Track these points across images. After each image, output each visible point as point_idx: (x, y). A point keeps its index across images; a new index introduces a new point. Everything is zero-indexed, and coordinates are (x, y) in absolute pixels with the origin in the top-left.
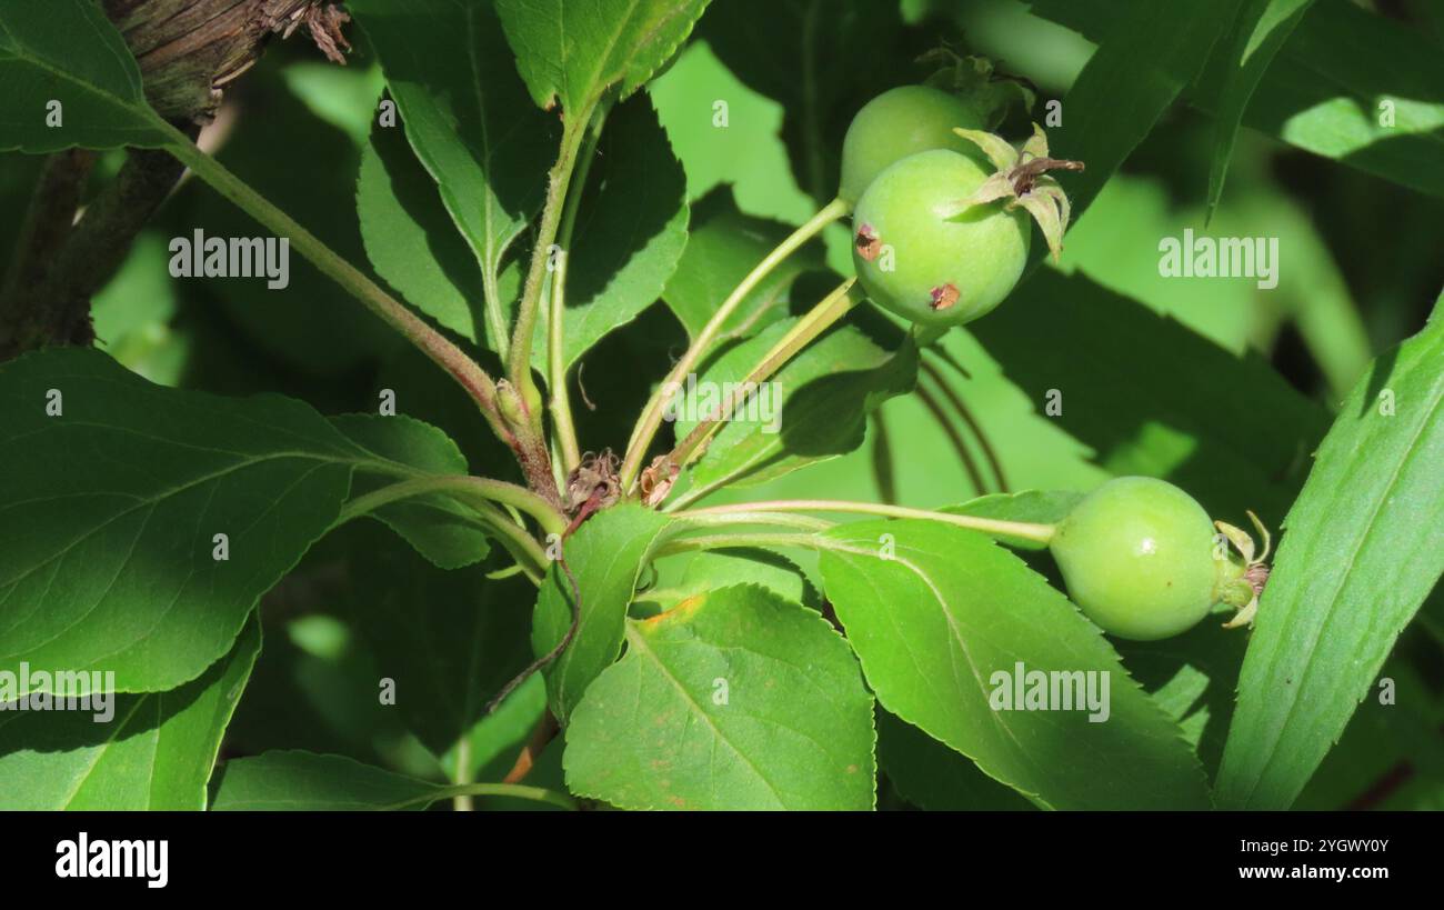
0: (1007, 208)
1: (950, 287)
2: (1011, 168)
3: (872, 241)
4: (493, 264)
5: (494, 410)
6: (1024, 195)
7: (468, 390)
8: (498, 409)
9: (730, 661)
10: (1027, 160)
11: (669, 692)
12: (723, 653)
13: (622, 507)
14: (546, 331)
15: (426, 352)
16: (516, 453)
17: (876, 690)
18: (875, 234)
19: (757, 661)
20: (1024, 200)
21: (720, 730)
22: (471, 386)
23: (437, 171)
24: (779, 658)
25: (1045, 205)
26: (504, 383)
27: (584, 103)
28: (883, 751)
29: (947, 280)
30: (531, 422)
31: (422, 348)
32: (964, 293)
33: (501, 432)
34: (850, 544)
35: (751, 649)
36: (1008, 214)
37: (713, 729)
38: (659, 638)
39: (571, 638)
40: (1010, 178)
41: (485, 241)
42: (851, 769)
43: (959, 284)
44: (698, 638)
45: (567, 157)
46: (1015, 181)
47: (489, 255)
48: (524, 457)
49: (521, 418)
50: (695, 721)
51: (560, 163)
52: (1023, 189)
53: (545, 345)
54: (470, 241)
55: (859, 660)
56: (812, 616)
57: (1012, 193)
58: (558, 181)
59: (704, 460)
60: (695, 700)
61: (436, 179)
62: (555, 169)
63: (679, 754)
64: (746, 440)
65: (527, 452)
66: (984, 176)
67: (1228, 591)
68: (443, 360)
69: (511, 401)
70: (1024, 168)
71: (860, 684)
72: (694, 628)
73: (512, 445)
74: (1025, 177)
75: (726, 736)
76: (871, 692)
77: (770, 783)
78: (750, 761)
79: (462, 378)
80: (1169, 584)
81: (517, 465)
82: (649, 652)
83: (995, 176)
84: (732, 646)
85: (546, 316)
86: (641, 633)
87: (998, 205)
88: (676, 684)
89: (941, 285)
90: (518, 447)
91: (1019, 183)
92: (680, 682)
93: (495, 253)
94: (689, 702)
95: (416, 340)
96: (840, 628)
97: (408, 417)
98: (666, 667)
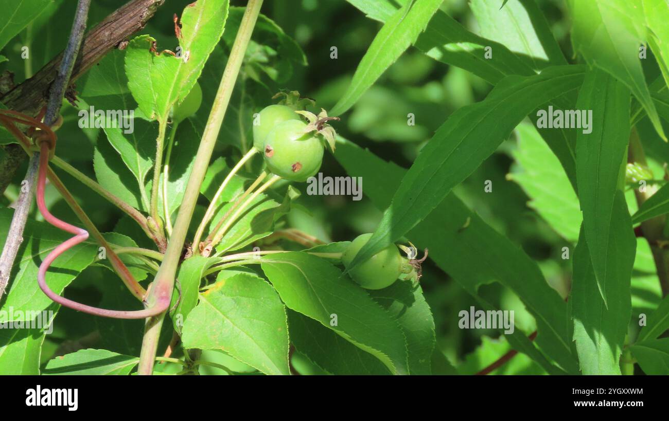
0: (315, 135)
1: (298, 163)
2: (315, 122)
3: (271, 150)
4: (142, 179)
5: (147, 227)
6: (321, 130)
7: (137, 221)
8: (148, 227)
9: (235, 301)
10: (320, 119)
11: (216, 314)
12: (232, 299)
13: (194, 257)
14: (162, 203)
15: (121, 209)
16: (155, 241)
17: (285, 303)
18: (271, 148)
19: (244, 300)
20: (321, 132)
21: (233, 323)
22: (138, 220)
23: (120, 151)
24: (251, 297)
25: (328, 132)
26: (149, 218)
27: (165, 113)
28: (290, 320)
29: (297, 161)
30: (160, 230)
31: (120, 208)
32: (303, 165)
33: (150, 235)
34: (272, 260)
35: (241, 296)
36: (316, 137)
37: (231, 323)
38: (210, 297)
39: (179, 302)
40: (315, 125)
41: (138, 172)
42: (279, 329)
43: (301, 162)
44: (223, 295)
45: (162, 133)
46: (317, 126)
47: (140, 176)
48: (158, 243)
49: (156, 229)
50: (225, 322)
51: (159, 136)
52: (320, 128)
53: (162, 208)
54: (133, 172)
55: (278, 293)
56: (261, 281)
57: (316, 129)
58: (160, 142)
59: (221, 244)
60: (224, 315)
61: (120, 153)
62: (158, 138)
63: (221, 333)
64: (233, 236)
65: (159, 241)
66: (305, 125)
67: (404, 269)
68: (127, 211)
69: (152, 223)
70: (320, 121)
71: (280, 301)
72: (222, 292)
73: (154, 239)
74: (320, 124)
75: (236, 325)
76: (284, 303)
77: (253, 338)
78: (245, 332)
79: (135, 217)
80: (383, 267)
81: (157, 246)
82: (207, 302)
83: (310, 124)
84: (235, 296)
85: (162, 198)
86: (203, 296)
87: (311, 134)
88: (218, 311)
89: (295, 163)
90: (156, 240)
91: (318, 126)
92: (219, 310)
93: (142, 176)
94: (223, 316)
95: (118, 205)
96: (271, 283)
97: (118, 234)
98: (214, 306)
